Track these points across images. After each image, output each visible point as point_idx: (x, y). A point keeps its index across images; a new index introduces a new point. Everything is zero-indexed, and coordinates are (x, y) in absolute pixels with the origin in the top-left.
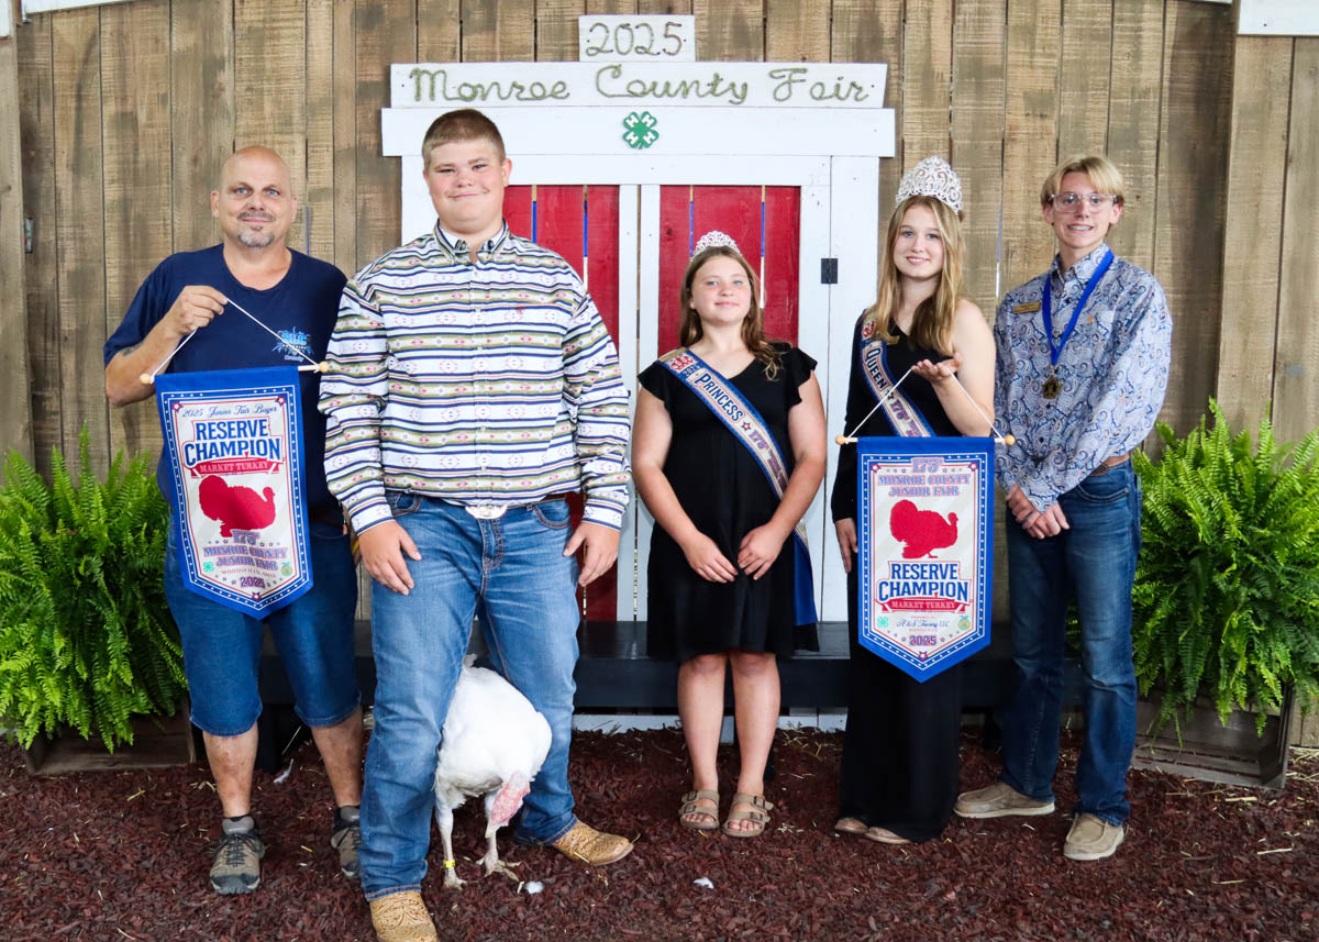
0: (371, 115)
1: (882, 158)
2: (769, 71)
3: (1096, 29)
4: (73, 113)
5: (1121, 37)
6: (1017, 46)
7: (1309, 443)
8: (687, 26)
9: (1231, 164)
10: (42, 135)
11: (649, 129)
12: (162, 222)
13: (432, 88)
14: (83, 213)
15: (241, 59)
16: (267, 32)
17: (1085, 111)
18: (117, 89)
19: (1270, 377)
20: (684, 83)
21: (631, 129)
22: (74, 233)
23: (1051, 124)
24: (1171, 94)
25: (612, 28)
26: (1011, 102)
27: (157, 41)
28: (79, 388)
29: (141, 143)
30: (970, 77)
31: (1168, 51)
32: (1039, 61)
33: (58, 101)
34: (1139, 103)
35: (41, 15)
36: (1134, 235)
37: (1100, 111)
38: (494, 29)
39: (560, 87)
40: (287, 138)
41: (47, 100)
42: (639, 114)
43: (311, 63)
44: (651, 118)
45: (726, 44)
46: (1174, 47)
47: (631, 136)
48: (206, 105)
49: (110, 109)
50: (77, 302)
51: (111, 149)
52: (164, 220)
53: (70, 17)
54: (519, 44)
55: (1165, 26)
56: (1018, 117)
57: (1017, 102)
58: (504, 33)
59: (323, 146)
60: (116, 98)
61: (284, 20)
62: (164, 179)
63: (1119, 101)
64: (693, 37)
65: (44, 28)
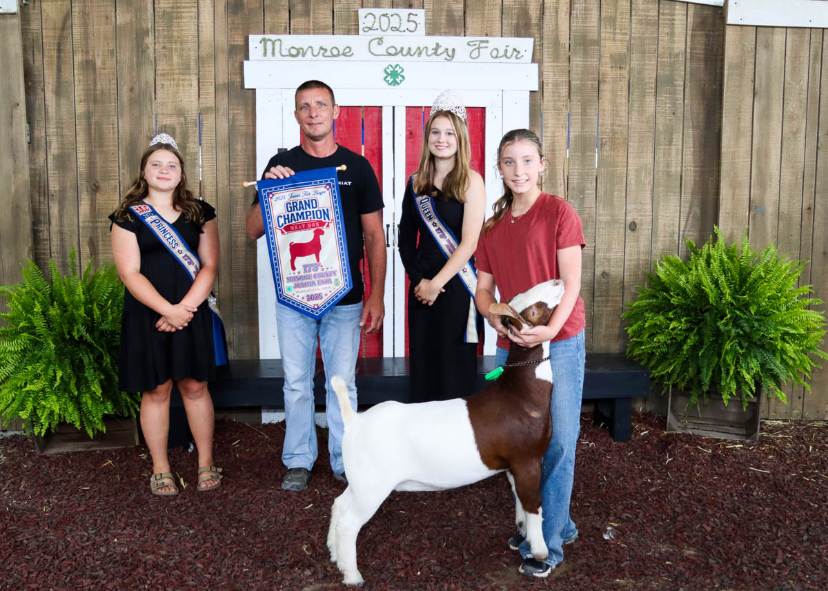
0: (237, 64)
1: (531, 91)
2: (467, 42)
3: (649, 20)
4: (55, 60)
5: (664, 24)
6: (606, 28)
7: (769, 250)
8: (420, 15)
9: (725, 95)
10: (36, 73)
11: (399, 74)
12: (111, 126)
13: (273, 49)
14: (62, 119)
15: (159, 30)
17: (644, 65)
18: (83, 46)
19: (747, 213)
20: (419, 48)
21: (388, 74)
22: (57, 132)
23: (625, 73)
24: (691, 56)
25: (377, 16)
26: (603, 60)
27: (107, 18)
28: (61, 226)
29: (98, 79)
30: (580, 45)
31: (689, 32)
32: (618, 37)
33: (46, 53)
34: (674, 61)
36: (671, 134)
37: (652, 65)
38: (309, 15)
40: (187, 77)
41: (39, 52)
42: (394, 65)
43: (201, 33)
44: (400, 68)
45: (443, 26)
46: (692, 30)
47: (388, 78)
48: (138, 57)
49: (79, 58)
50: (59, 174)
51: (80, 82)
52: (113, 124)
53: (53, 2)
54: (323, 24)
55: (687, 18)
56: (607, 68)
57: (606, 60)
58: (315, 18)
59: (208, 82)
60: (82, 51)
61: (185, 7)
62: (113, 100)
63: (662, 59)
64: (424, 21)
65: (36, 7)
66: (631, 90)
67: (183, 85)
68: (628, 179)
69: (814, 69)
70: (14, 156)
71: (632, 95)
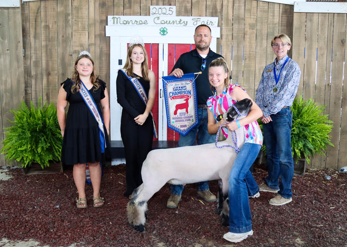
0: (103, 27)
1: (217, 38)
2: (192, 18)
3: (265, 10)
4: (34, 25)
5: (270, 12)
6: (247, 13)
7: (310, 101)
8: (174, 8)
9: (293, 40)
10: (27, 30)
11: (165, 31)
12: (55, 50)
13: (117, 21)
14: (36, 47)
15: (73, 14)
16: (80, 8)
17: (262, 28)
18: (45, 20)
19: (303, 86)
20: (173, 21)
21: (161, 31)
22: (35, 52)
23: (255, 31)
24: (281, 24)
25: (157, 9)
26: (246, 26)
27: (54, 9)
28: (36, 88)
29: (50, 33)
30: (237, 20)
31: (281, 15)
32: (252, 17)
33: (31, 22)
34: (274, 26)
35: (26, 2)
37: (266, 28)
38: (131, 8)
39: (146, 22)
40: (84, 32)
41: (28, 21)
42: (163, 28)
43: (89, 15)
44: (166, 29)
45: (183, 12)
46: (282, 14)
47: (161, 33)
48: (65, 24)
49: (43, 24)
50: (35, 68)
51: (43, 33)
52: (56, 50)
53: (33, 3)
54: (137, 12)
55: (280, 9)
56: (247, 29)
57: (247, 26)
58: (133, 9)
59: (92, 34)
60: (44, 22)
61: (83, 5)
62: (56, 41)
63: (270, 26)
64: (175, 11)
65: (27, 5)
67: (83, 35)
68: (256, 72)
69: (330, 29)
70: (18, 61)
71: (258, 39)
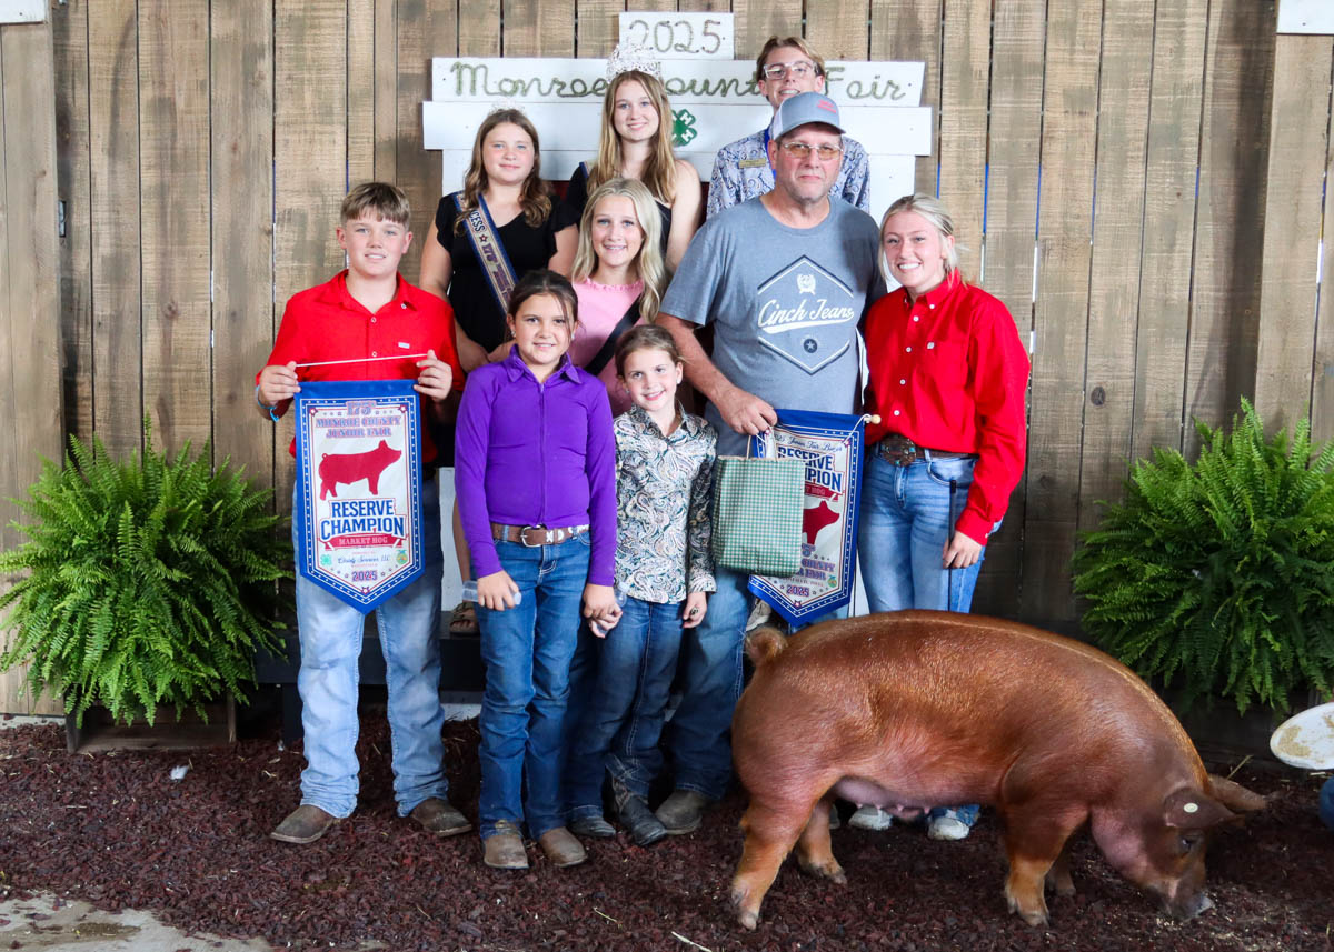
0: (412, 107)
1: (918, 157)
3: (1138, 26)
4: (109, 96)
5: (1163, 32)
6: (1056, 42)
8: (726, 24)
9: (1271, 162)
10: (77, 118)
11: (687, 126)
12: (200, 209)
13: (474, 82)
14: (118, 197)
15: (281, 48)
17: (1125, 107)
18: (156, 74)
19: (1309, 377)
22: (110, 218)
23: (1090, 121)
24: (1215, 90)
25: (651, 25)
26: (1049, 100)
27: (196, 27)
28: (112, 376)
29: (179, 129)
30: (1009, 74)
31: (1212, 47)
32: (1079, 57)
33: (93, 84)
34: (1181, 100)
36: (1174, 231)
37: (1141, 107)
38: (535, 23)
40: (328, 128)
41: (83, 83)
42: (678, 111)
43: (351, 54)
44: (689, 115)
46: (1218, 42)
48: (245, 93)
49: (148, 93)
50: (111, 288)
51: (149, 134)
52: (203, 207)
54: (559, 39)
55: (1208, 20)
56: (1056, 113)
57: (1056, 101)
58: (544, 28)
59: (363, 137)
60: (154, 83)
61: (325, 9)
62: (203, 167)
63: (1160, 97)
64: (732, 34)
65: (80, 9)
66: (1100, 153)
67: (321, 143)
68: (1092, 313)
70: (38, 261)
71: (1102, 162)
